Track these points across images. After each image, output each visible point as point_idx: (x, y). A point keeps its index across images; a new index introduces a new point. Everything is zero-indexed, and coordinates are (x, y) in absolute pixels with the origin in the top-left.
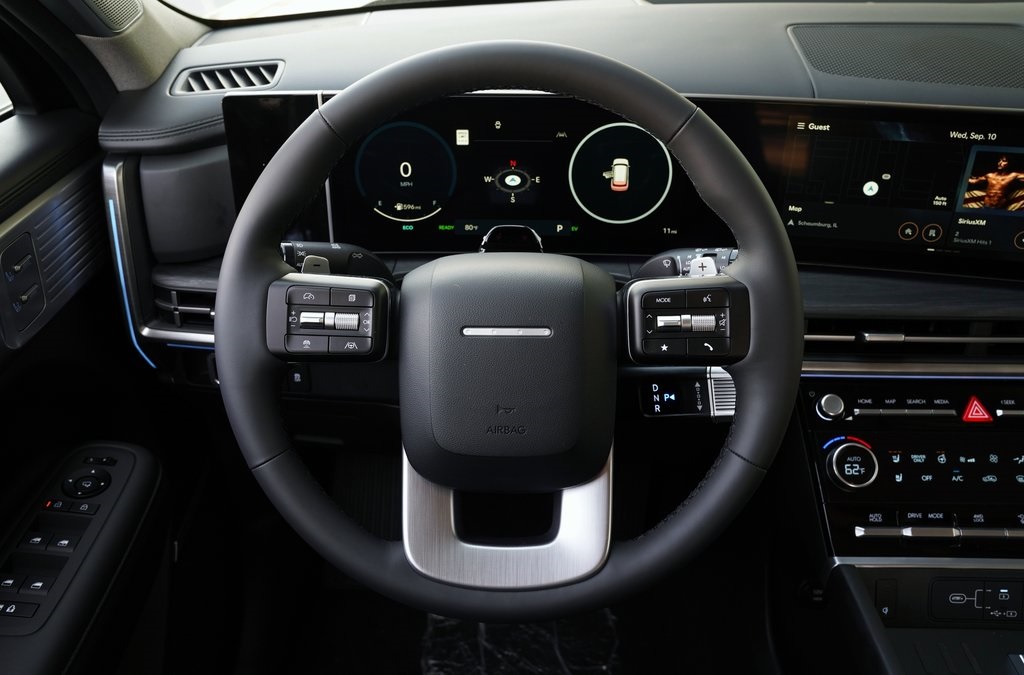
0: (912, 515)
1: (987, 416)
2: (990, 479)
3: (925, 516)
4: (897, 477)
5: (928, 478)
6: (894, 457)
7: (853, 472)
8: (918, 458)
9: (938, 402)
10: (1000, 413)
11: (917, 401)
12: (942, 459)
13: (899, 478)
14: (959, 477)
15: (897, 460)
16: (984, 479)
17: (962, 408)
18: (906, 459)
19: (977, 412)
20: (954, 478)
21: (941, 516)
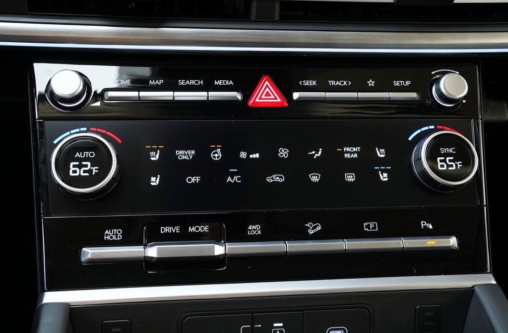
0: (167, 230)
1: (279, 100)
2: (277, 178)
3: (184, 230)
4: (153, 179)
5: (195, 179)
6: (152, 153)
7: (81, 172)
8: (184, 155)
9: (219, 83)
10: (296, 95)
11: (193, 82)
12: (217, 155)
13: (155, 181)
14: (236, 178)
15: (155, 157)
16: (269, 180)
17: (248, 90)
18: (168, 156)
19: (268, 94)
20: (229, 179)
21: (206, 229)
